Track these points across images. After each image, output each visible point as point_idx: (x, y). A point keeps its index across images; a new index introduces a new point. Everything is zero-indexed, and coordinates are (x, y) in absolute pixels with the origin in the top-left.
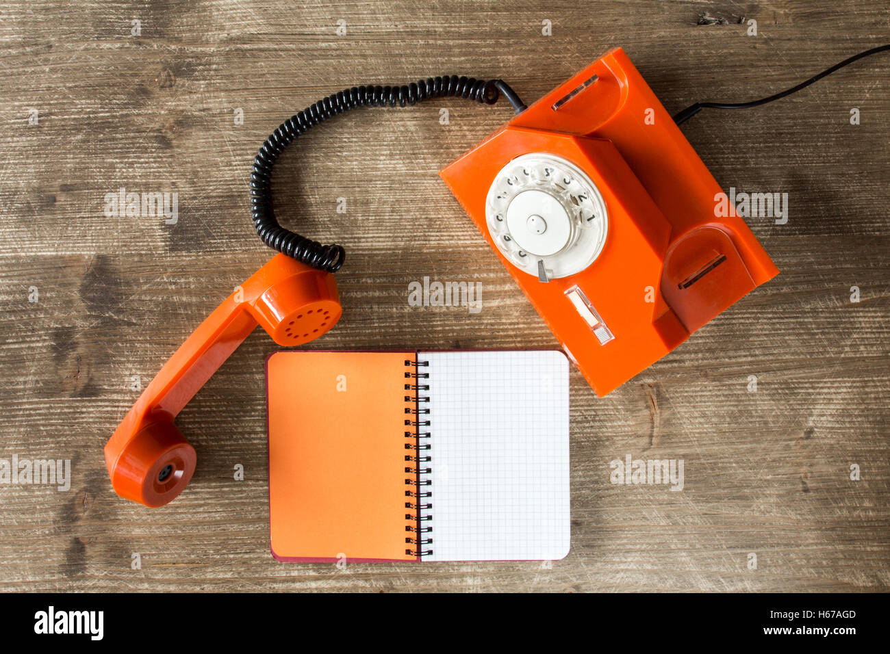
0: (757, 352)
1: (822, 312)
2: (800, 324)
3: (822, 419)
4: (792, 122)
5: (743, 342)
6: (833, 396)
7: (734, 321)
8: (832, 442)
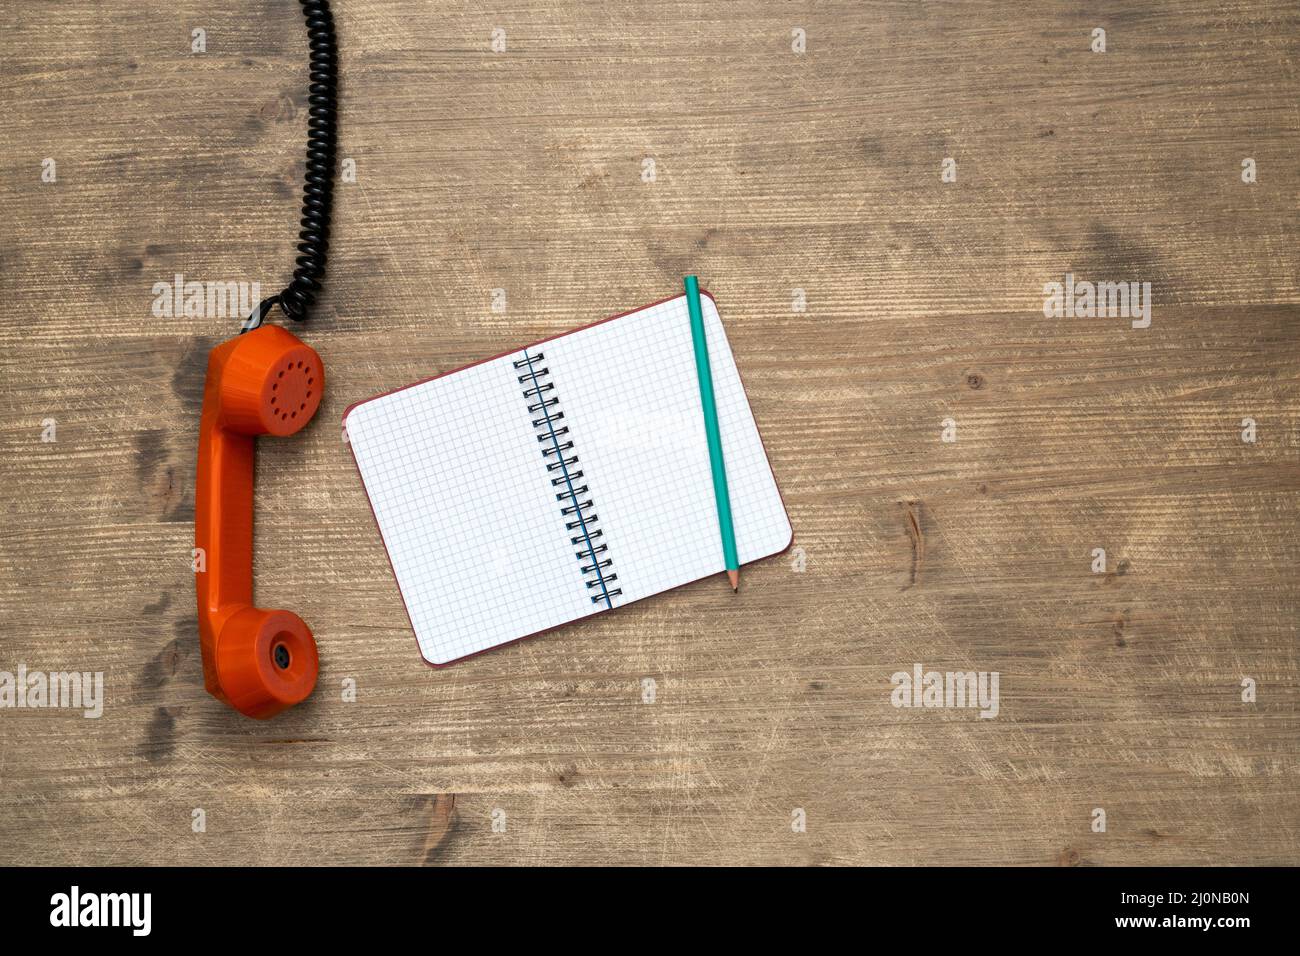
0: (1051, 461)
1: (1137, 408)
2: (1109, 423)
3: (1141, 548)
4: (1094, 159)
5: (1033, 447)
6: (1155, 519)
7: (1020, 420)
8: (1155, 579)
